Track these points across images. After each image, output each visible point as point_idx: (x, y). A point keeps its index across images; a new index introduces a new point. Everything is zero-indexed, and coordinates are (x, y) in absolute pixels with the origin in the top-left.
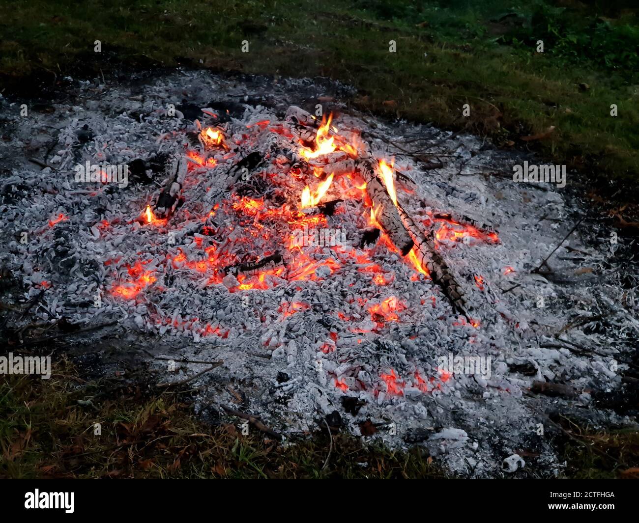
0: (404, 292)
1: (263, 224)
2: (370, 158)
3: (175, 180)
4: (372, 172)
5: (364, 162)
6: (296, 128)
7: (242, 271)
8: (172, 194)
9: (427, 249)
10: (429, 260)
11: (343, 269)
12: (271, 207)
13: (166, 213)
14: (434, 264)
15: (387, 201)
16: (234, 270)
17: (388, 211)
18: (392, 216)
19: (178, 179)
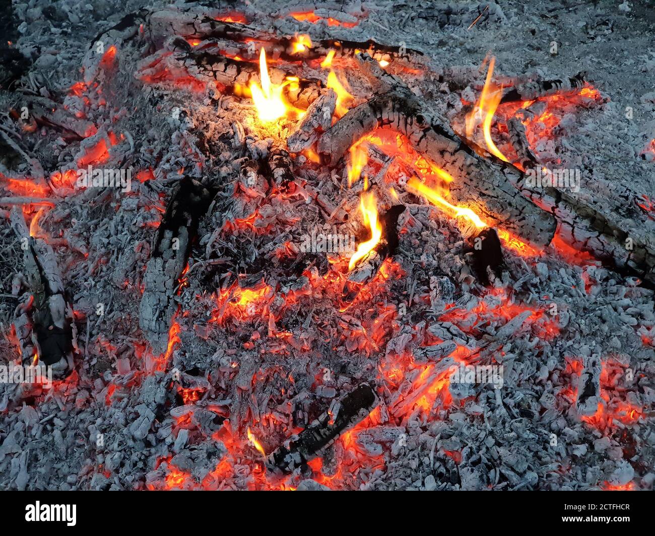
0: (608, 338)
1: (287, 328)
2: (394, 88)
3: (48, 293)
4: (420, 119)
5: (390, 104)
6: (199, 64)
7: (312, 451)
8: (59, 324)
9: (573, 214)
10: (588, 234)
11: (486, 352)
12: (285, 289)
13: (72, 366)
14: (602, 238)
15: (477, 166)
16: (296, 457)
17: (487, 185)
18: (499, 192)
19: (53, 286)
